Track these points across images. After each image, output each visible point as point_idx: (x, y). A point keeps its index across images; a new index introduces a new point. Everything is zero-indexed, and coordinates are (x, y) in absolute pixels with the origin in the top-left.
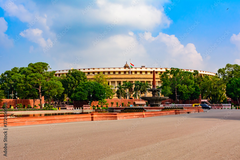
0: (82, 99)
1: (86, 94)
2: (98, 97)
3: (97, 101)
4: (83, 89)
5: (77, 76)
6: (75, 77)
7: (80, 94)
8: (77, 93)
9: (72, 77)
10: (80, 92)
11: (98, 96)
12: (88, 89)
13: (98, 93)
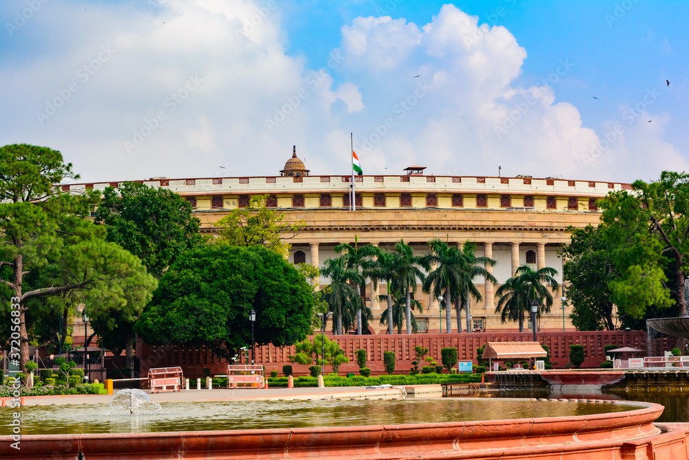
0: (205, 336)
1: (220, 307)
2: (281, 323)
3: (260, 344)
4: (204, 285)
5: (151, 215)
6: (141, 222)
7: (189, 310)
8: (177, 303)
9: (124, 221)
10: (191, 299)
11: (278, 319)
12: (230, 282)
13: (280, 301)
